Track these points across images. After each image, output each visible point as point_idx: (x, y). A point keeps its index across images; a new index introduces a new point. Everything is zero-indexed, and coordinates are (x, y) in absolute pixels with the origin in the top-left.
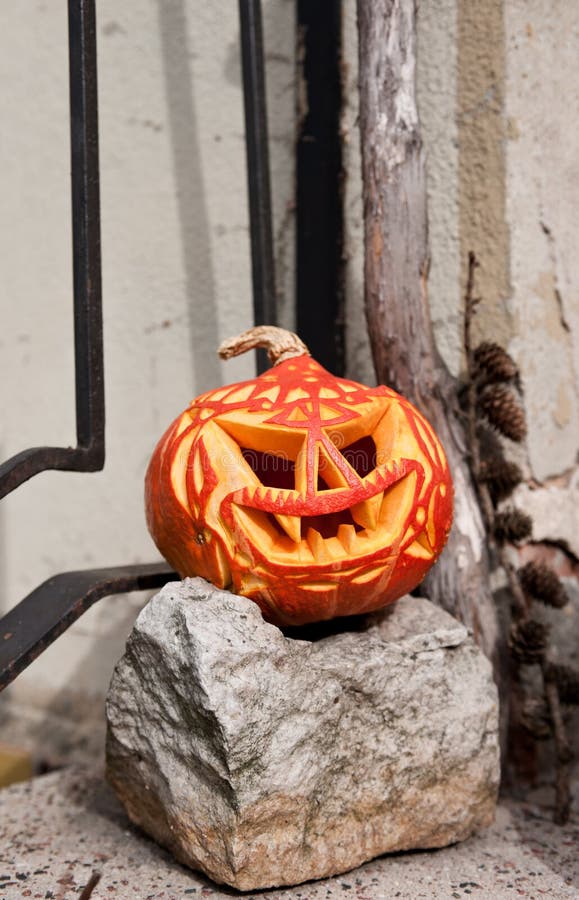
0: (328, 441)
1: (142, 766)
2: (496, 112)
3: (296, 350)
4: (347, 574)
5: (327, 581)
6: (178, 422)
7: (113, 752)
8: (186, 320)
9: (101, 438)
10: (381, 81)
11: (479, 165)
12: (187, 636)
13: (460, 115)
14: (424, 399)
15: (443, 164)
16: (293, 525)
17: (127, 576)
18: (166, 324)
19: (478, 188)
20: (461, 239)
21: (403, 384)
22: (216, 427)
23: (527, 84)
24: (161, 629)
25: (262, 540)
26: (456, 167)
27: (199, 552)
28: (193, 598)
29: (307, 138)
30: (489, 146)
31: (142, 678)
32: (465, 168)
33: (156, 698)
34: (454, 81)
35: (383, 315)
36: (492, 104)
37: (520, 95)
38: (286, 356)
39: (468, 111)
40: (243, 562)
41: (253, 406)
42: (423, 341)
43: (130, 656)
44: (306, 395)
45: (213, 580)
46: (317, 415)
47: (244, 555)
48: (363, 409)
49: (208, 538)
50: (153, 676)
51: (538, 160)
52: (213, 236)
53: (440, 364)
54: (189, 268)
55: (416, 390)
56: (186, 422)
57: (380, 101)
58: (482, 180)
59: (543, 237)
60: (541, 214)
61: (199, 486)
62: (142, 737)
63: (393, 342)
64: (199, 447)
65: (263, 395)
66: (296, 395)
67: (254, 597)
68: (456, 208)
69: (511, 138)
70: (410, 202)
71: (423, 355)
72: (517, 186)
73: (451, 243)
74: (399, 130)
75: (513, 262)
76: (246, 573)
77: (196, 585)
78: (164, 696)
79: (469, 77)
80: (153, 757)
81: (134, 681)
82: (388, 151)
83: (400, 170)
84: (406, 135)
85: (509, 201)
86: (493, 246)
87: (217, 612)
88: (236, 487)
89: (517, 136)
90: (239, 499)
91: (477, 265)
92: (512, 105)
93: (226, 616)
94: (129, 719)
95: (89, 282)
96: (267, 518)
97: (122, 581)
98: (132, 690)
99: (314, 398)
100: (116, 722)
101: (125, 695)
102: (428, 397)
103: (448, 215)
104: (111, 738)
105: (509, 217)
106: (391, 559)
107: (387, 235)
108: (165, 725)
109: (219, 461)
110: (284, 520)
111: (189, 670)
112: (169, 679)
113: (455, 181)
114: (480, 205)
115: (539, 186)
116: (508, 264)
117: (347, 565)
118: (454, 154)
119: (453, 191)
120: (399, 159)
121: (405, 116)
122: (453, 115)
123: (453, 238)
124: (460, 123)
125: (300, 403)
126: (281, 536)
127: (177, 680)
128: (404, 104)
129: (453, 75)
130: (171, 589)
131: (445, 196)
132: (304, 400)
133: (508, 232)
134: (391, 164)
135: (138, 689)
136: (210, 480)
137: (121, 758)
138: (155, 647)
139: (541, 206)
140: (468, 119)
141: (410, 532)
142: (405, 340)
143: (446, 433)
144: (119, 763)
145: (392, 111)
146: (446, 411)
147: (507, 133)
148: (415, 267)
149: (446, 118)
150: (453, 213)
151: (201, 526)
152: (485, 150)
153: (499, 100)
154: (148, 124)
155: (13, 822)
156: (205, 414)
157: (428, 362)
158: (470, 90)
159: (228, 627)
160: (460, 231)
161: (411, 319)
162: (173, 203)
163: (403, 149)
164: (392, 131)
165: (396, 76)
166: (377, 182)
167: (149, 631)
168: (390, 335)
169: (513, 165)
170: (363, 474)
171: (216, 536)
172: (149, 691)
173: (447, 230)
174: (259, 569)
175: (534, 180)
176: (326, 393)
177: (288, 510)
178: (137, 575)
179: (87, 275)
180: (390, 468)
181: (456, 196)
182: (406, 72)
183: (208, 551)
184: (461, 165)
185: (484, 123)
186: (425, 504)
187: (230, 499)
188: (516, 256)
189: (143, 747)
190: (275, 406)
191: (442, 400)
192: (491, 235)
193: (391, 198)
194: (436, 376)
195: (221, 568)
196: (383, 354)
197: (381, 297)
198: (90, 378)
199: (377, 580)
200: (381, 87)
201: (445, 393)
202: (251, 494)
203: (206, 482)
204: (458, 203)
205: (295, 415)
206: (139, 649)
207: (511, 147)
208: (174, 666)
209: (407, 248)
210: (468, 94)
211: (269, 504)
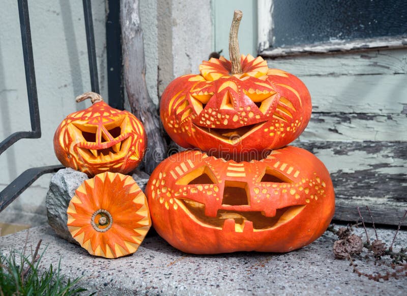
0: (104, 128)
1: (57, 219)
2: (169, 17)
3: (99, 100)
4: (112, 165)
5: (106, 167)
6: (61, 123)
7: (49, 216)
8: (72, 84)
9: (39, 128)
10: (126, 9)
11: (164, 35)
12: (65, 183)
13: (158, 17)
14: (145, 112)
15: (153, 33)
16: (95, 152)
17: (51, 168)
18: (66, 86)
19: (164, 42)
20: (159, 59)
21: (138, 108)
22: (72, 125)
23: (181, 6)
24: (58, 182)
25: (86, 157)
26: (157, 35)
27: (69, 161)
28: (68, 173)
29: (109, 22)
30: (167, 28)
31: (55, 195)
32: (160, 36)
33: (59, 200)
34: (156, 5)
35: (130, 86)
36: (168, 14)
37: (178, 10)
38: (96, 102)
39: (161, 16)
40: (81, 163)
41: (83, 118)
42: (144, 95)
43: (51, 190)
44: (99, 115)
45: (74, 168)
46: (101, 120)
47: (81, 161)
48: (116, 119)
49: (71, 157)
50: (58, 194)
51: (185, 32)
52: (79, 54)
53: (151, 101)
54: (72, 66)
55: (142, 110)
56: (64, 123)
57: (126, 16)
58: (165, 40)
59: (187, 58)
60: (186, 50)
61: (67, 142)
62: (57, 211)
63: (133, 95)
64: (67, 131)
65: (87, 115)
66: (97, 114)
67: (86, 172)
68: (157, 49)
69: (174, 26)
70: (138, 50)
71: (144, 98)
72: (176, 42)
73: (156, 60)
74: (133, 26)
75: (175, 67)
76: (82, 166)
77: (69, 170)
78: (61, 199)
79: (161, 4)
80: (60, 216)
81: (53, 196)
82: (130, 33)
83: (133, 40)
84: (135, 28)
85: (173, 47)
86: (168, 62)
87: (74, 177)
88: (78, 142)
89: (177, 25)
90: (79, 145)
91: (160, 69)
92: (175, 14)
93: (77, 177)
94: (52, 207)
95: (31, 80)
96: (88, 150)
97: (49, 170)
98: (52, 199)
99: (102, 116)
100: (49, 208)
101: (50, 200)
102: (146, 111)
103: (155, 51)
104: (48, 212)
105: (173, 53)
106: (125, 160)
107: (130, 61)
108: (62, 207)
109: (72, 135)
110: (92, 151)
111: (66, 192)
112: (62, 195)
113: (157, 39)
114: (164, 48)
115: (185, 41)
116: (173, 68)
117: (111, 163)
118: (156, 29)
119: (156, 43)
120: (133, 36)
121: (135, 21)
122: (156, 17)
123: (157, 59)
124: (158, 20)
125: (97, 118)
126: (92, 155)
127: (64, 195)
128: (135, 17)
129: (156, 3)
130: (61, 171)
131: (154, 44)
132: (98, 117)
133: (173, 58)
134: (130, 37)
135: (54, 199)
136: (70, 140)
137: (52, 217)
138: (57, 186)
139: (186, 48)
140: (161, 18)
141: (130, 153)
142: (138, 94)
143: (152, 122)
144: (51, 219)
145: (130, 19)
146: (152, 116)
147: (172, 24)
148: (140, 71)
149: (154, 17)
150: (156, 51)
151: (69, 154)
152: (166, 30)
153: (170, 13)
154: (54, 12)
155: (23, 237)
156: (69, 121)
157: (146, 101)
158: (161, 8)
159: (77, 180)
160: (159, 57)
161: (139, 87)
162: (65, 42)
163: (134, 33)
164: (131, 26)
165: (131, 7)
166: (126, 44)
167: (55, 182)
168: (133, 93)
169: (174, 35)
170: (115, 137)
171: (73, 156)
172: (57, 199)
173: (155, 56)
174: (86, 165)
175: (183, 39)
176: (106, 114)
177: (93, 148)
178: (54, 168)
179: (30, 78)
180: (123, 135)
181: (157, 45)
182: (135, 6)
183: (71, 160)
184: (159, 34)
185: (166, 20)
186: (135, 145)
187: (76, 145)
188: (175, 65)
189: (57, 213)
190: (89, 118)
191: (151, 112)
192: (168, 58)
193: (131, 49)
194: (149, 105)
195: (75, 165)
196: (131, 99)
197: (129, 80)
198: (34, 110)
199: (121, 166)
200: (127, 11)
201: (151, 110)
202: (82, 144)
203: (69, 141)
204: (158, 47)
205: (95, 121)
206: (53, 187)
207: (174, 29)
208: (62, 191)
209: (137, 65)
210: (161, 10)
211: (88, 147)
